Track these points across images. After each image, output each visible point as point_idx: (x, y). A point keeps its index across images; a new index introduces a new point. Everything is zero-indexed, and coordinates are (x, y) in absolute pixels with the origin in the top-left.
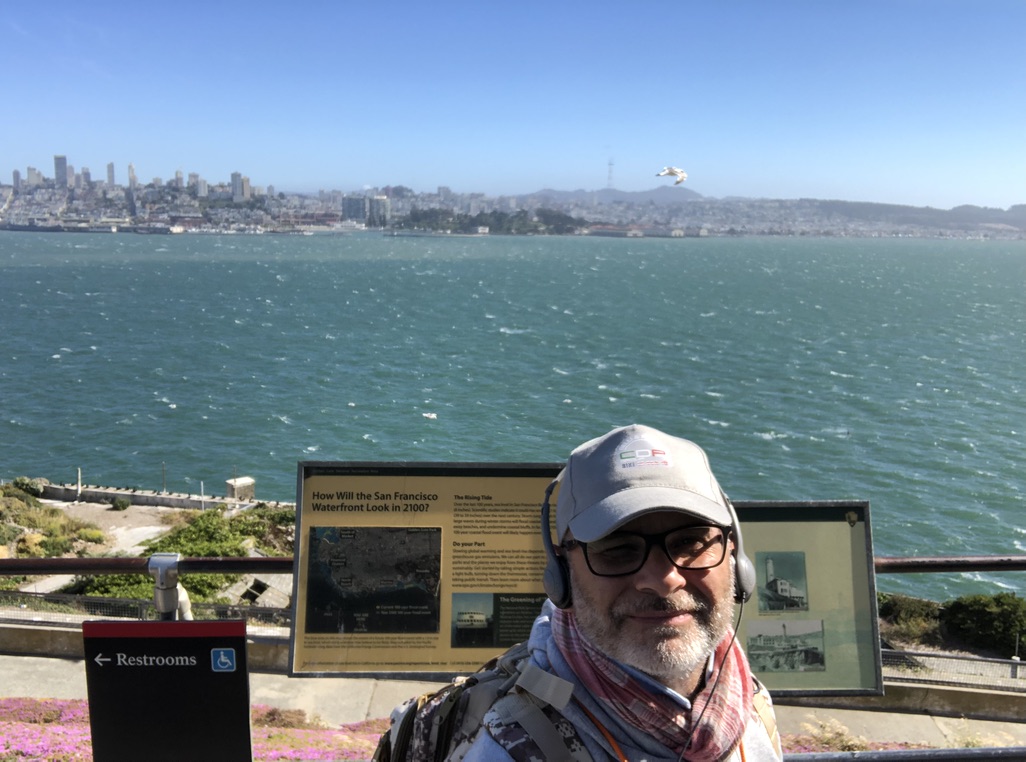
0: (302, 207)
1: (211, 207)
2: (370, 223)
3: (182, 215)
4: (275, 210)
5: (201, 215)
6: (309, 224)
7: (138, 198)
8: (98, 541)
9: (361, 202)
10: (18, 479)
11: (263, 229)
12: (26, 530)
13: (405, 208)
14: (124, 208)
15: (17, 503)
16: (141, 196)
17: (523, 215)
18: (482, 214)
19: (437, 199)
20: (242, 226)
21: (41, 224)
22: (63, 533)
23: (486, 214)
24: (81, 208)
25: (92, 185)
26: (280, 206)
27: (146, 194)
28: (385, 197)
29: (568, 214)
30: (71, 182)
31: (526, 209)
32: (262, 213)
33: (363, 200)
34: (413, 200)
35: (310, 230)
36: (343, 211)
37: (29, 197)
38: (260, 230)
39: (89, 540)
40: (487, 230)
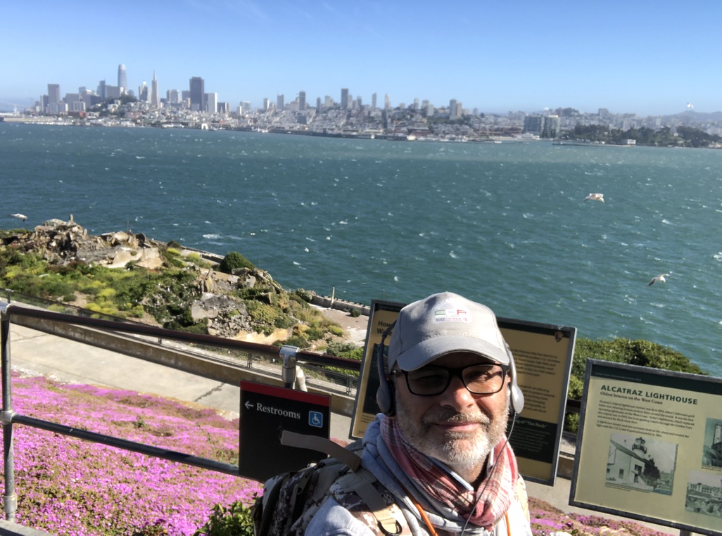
0: (496, 123)
1: (435, 123)
2: (543, 135)
3: (416, 128)
4: (476, 125)
5: (427, 129)
6: (499, 135)
7: (390, 117)
8: (339, 335)
9: (539, 120)
10: (299, 290)
11: (467, 139)
12: (299, 322)
13: (571, 124)
14: (380, 122)
15: (296, 304)
16: (391, 115)
17: (666, 131)
18: (632, 129)
19: (597, 117)
20: (453, 136)
21: (330, 132)
22: (320, 327)
23: (636, 130)
24: (354, 122)
25: (362, 108)
26: (480, 122)
27: (395, 114)
28: (557, 116)
29: (705, 132)
30: (350, 105)
31: (669, 126)
32: (468, 127)
33: (540, 118)
34: (578, 118)
35: (499, 140)
36: (525, 126)
37: (324, 115)
38: (465, 139)
39: (334, 333)
40: (634, 142)
